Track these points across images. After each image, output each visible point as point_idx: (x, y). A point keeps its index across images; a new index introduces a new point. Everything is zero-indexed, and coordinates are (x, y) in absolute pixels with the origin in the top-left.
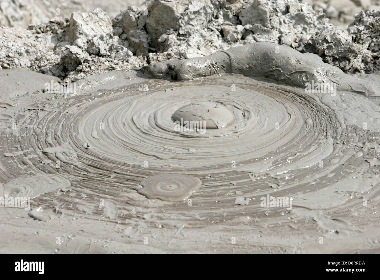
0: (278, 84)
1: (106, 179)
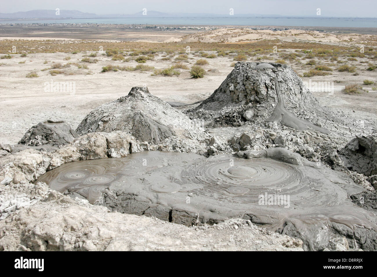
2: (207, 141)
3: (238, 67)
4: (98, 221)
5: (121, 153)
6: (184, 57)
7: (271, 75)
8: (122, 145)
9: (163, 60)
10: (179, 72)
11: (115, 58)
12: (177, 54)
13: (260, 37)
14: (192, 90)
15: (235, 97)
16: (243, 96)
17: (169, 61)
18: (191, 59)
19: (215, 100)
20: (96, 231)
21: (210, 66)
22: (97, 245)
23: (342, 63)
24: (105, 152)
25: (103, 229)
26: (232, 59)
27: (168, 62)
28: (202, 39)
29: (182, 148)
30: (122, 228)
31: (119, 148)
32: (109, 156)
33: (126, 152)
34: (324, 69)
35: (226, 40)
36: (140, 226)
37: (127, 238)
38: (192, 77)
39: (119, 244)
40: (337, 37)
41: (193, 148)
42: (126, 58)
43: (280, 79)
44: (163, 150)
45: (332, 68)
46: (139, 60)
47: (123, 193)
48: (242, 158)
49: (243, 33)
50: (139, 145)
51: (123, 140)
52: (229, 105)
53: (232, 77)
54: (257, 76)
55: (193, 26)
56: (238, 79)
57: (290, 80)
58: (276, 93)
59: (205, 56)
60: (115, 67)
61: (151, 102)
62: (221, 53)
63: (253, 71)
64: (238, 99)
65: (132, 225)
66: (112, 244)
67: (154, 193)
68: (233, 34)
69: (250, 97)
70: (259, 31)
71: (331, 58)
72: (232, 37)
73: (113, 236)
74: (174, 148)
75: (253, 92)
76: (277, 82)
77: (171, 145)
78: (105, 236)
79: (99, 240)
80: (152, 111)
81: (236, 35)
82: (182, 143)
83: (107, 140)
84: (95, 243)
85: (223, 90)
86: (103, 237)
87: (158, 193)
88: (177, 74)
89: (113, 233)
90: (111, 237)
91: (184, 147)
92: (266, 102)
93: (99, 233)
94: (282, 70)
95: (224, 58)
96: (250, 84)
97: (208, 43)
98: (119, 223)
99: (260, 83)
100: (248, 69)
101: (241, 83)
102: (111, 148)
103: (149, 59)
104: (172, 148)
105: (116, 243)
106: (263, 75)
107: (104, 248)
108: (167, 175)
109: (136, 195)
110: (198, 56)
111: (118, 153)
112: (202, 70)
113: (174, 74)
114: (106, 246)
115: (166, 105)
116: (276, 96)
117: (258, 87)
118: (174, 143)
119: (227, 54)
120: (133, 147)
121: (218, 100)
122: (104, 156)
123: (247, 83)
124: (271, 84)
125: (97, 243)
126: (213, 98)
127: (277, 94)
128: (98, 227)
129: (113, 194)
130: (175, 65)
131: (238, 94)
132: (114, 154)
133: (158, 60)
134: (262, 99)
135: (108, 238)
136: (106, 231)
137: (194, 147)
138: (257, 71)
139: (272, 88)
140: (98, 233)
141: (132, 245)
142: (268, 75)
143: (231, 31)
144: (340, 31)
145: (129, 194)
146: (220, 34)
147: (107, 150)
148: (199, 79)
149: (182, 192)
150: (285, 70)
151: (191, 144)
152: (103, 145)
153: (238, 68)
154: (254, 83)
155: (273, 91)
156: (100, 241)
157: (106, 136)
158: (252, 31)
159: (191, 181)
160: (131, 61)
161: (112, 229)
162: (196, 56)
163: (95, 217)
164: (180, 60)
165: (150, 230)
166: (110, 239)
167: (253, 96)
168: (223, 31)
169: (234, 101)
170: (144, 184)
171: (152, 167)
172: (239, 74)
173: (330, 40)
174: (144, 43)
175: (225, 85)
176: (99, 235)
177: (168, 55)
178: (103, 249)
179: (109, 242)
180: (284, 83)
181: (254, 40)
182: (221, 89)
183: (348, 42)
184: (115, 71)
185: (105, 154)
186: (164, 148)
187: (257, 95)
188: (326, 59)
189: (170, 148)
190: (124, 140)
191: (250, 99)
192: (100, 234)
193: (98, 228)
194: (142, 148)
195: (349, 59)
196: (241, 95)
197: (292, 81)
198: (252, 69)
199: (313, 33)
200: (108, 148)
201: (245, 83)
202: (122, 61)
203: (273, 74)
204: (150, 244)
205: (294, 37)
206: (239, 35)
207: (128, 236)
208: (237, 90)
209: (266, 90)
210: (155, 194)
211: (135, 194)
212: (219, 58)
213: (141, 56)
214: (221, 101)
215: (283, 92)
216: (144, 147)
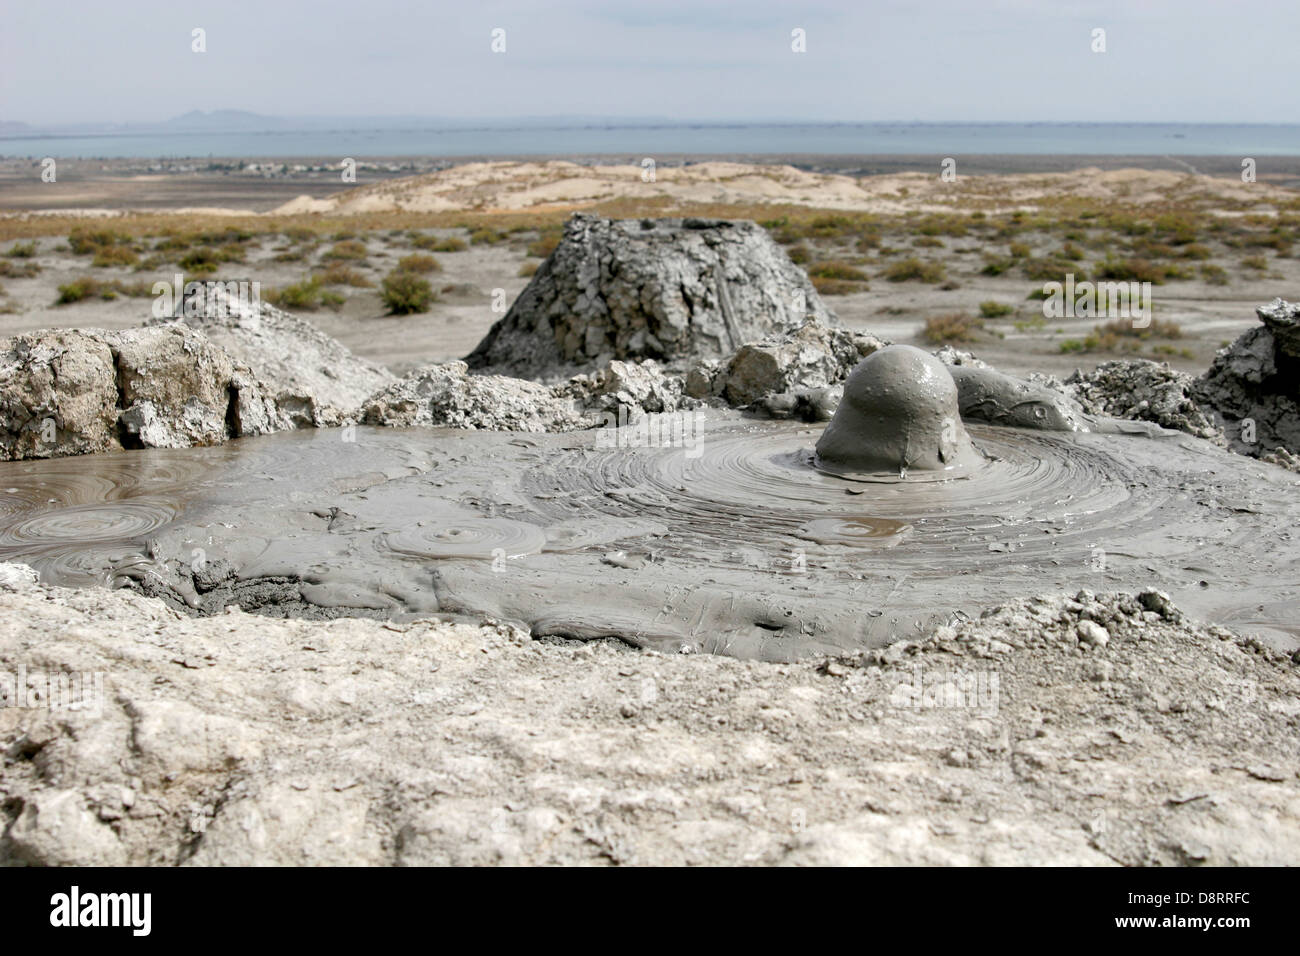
0: (992, 424)
1: (732, 523)
2: (582, 389)
3: (575, 233)
4: (120, 658)
5: (189, 425)
6: (352, 248)
7: (702, 257)
8: (192, 391)
9: (279, 260)
10: (340, 297)
11: (105, 260)
12: (327, 242)
13: (606, 190)
14: (393, 351)
15: (571, 342)
16: (601, 337)
17: (299, 263)
18: (379, 256)
19: (496, 360)
20: (106, 725)
21: (447, 276)
22: (127, 824)
23: (895, 253)
24: (107, 420)
25: (167, 705)
26: (523, 253)
27: (297, 268)
28: (408, 201)
29: (477, 414)
30: (304, 693)
31: (177, 401)
32: (132, 441)
33: (216, 425)
34: (839, 274)
35: (491, 201)
36: (428, 676)
37: (357, 754)
38: (389, 310)
39: (300, 799)
40: (859, 185)
41: (528, 415)
42: (143, 258)
43: (733, 270)
44: (388, 421)
45: (866, 270)
46: (193, 263)
47: (232, 576)
48: (790, 418)
49: (545, 179)
50: (270, 404)
51: (197, 364)
52: (550, 373)
53: (556, 270)
54: (649, 262)
55: (373, 160)
56: (579, 276)
57: (769, 274)
58: (722, 321)
59: (427, 244)
60: (106, 285)
61: (269, 333)
62: (480, 234)
63: (633, 242)
64: (583, 348)
65: (369, 671)
66: (246, 804)
67: (406, 564)
68: (511, 181)
69: (626, 338)
70: (600, 169)
71: (856, 239)
72: (511, 190)
73: (246, 748)
74: (439, 414)
75: (638, 322)
76: (724, 284)
77: (427, 401)
78: (179, 750)
79: (137, 782)
80: (277, 367)
81: (522, 184)
82: (473, 391)
83: (117, 358)
84: (106, 812)
85: (522, 323)
86: (169, 757)
87: (433, 565)
88: (334, 304)
89: (243, 727)
90: (231, 762)
91: (484, 410)
92: (687, 355)
93: (134, 731)
94: (739, 239)
95: (494, 251)
96: (625, 292)
97: (430, 213)
98: (274, 665)
99: (662, 287)
100: (614, 236)
101: (591, 291)
102: (138, 402)
103: (227, 260)
104: (429, 416)
105: (276, 796)
106: (672, 258)
107: (183, 845)
108: (454, 493)
109: (309, 580)
110: (404, 245)
111: (173, 426)
112: (425, 287)
113: (324, 304)
114: (199, 824)
115: (331, 345)
116: (721, 333)
117: (657, 299)
118: (436, 388)
119: (503, 237)
120: (245, 403)
121: (506, 359)
122: (105, 443)
123: (615, 287)
124: (704, 290)
125: (127, 808)
126: (488, 354)
127: (727, 326)
128: (125, 693)
129: (177, 580)
130: (323, 274)
131: (582, 331)
132: (154, 432)
133: (260, 261)
134: (670, 343)
135: (210, 770)
136: (190, 718)
137: (533, 409)
138: (650, 244)
139: (706, 304)
140: (125, 734)
141: (409, 795)
142: (690, 255)
143: (507, 170)
144: (864, 169)
145: (266, 578)
146: (468, 182)
147: (120, 412)
148: (413, 318)
149: (560, 552)
150: (748, 239)
151: (515, 398)
152: (98, 381)
153: (577, 237)
154: (640, 288)
155: (713, 313)
156: (145, 788)
157: (109, 339)
158: (576, 171)
159: (586, 510)
160: (161, 268)
161: (228, 705)
162: (395, 246)
163: (94, 642)
164: (339, 261)
165: (510, 697)
166: (223, 778)
167: (639, 335)
168: (479, 172)
169: (569, 355)
170: (343, 533)
171: (359, 477)
172: (580, 259)
173: (838, 194)
174: (205, 217)
175: (531, 303)
176: (136, 750)
177: (294, 244)
178: (175, 848)
179: (217, 795)
180: (749, 286)
181: (585, 198)
182: (517, 318)
183: (897, 200)
184: (108, 299)
185: (111, 431)
186: (392, 412)
187: (652, 332)
188: (841, 244)
189: (419, 414)
190: (204, 365)
191: (628, 347)
192: (141, 739)
193: (119, 701)
194: (287, 417)
195: (918, 241)
196: (594, 336)
197: (776, 277)
198: (630, 237)
199: (781, 172)
200: (123, 402)
201: (605, 289)
202: (129, 269)
203: (709, 251)
204: (549, 777)
205: (718, 185)
206: (535, 185)
207: (360, 743)
208: (577, 315)
209: (685, 311)
210: (417, 567)
211: (302, 573)
212: (478, 252)
213: (200, 248)
214: (518, 362)
215: (747, 316)
216: (298, 413)
